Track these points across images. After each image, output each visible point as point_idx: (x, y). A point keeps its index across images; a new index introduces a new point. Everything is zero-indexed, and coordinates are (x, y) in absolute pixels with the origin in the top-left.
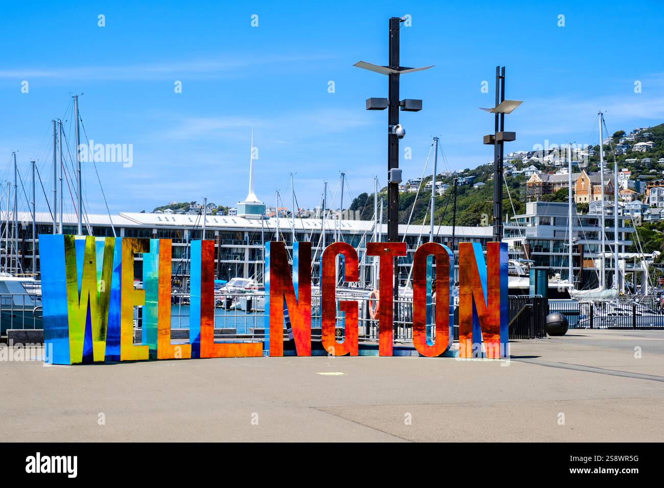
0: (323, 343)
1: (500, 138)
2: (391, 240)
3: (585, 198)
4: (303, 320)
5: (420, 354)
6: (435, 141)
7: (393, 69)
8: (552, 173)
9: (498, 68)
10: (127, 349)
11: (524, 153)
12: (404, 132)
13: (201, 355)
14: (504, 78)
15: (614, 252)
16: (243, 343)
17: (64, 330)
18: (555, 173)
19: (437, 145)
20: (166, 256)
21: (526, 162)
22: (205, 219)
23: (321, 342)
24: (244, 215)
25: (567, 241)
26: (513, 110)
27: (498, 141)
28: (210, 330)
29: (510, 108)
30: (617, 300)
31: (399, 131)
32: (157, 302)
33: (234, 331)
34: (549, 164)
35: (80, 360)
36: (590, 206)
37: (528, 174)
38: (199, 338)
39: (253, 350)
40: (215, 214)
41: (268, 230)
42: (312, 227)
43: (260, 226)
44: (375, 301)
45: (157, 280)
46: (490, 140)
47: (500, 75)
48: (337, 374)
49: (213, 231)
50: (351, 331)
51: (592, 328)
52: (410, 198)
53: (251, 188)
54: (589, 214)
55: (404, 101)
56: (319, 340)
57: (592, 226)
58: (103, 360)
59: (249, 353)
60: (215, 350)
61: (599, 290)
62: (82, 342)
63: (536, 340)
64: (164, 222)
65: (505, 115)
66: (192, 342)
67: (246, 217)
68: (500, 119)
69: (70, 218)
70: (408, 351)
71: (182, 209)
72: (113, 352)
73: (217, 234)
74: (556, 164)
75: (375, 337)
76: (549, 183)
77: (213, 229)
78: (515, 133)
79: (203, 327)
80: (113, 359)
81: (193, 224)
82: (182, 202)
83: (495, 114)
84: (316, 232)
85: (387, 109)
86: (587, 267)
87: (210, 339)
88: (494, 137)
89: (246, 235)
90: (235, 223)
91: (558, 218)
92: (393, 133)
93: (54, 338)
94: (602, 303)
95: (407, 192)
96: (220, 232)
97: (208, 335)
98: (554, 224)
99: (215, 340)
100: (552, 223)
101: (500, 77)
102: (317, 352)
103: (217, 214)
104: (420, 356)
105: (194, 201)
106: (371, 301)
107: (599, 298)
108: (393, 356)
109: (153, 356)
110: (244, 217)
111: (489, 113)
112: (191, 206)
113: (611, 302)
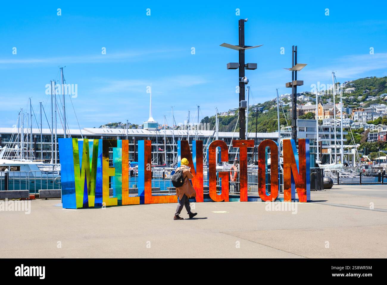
0: (210, 195)
1: (295, 84)
2: (242, 139)
3: (321, 117)
4: (199, 183)
5: (262, 200)
6: (248, 89)
7: (241, 47)
8: (303, 105)
9: (293, 47)
10: (106, 199)
11: (288, 95)
12: (248, 81)
13: (145, 202)
14: (296, 52)
15: (341, 145)
16: (167, 195)
17: (73, 190)
18: (305, 105)
19: (249, 91)
20: (125, 149)
21: (289, 99)
22: (128, 131)
23: (208, 194)
24: (147, 128)
25: (316, 140)
26: (301, 69)
27: (294, 86)
28: (149, 189)
29: (300, 68)
30: (343, 169)
31: (245, 80)
32: (121, 174)
33: (159, 189)
34: (301, 100)
35: (82, 206)
36: (323, 122)
37: (290, 106)
38: (143, 193)
39: (172, 199)
40: (131, 128)
41: (159, 136)
42: (183, 134)
43: (156, 134)
44: (234, 172)
45: (121, 162)
46: (290, 85)
47: (295, 50)
48: (223, 212)
49: (132, 137)
50: (225, 188)
51: (338, 184)
52: (230, 119)
53: (151, 115)
54: (323, 125)
55: (248, 64)
56: (207, 193)
57: (326, 131)
58: (94, 206)
59: (170, 201)
60: (152, 199)
61: (333, 165)
62: (82, 196)
63: (318, 191)
64: (107, 133)
65: (297, 71)
66: (140, 195)
67: (149, 130)
68: (295, 74)
69: (60, 131)
70: (256, 199)
71: (114, 126)
72: (99, 202)
73: (133, 138)
74: (305, 100)
75: (233, 191)
76: (302, 110)
77: (132, 136)
78: (303, 81)
79: (146, 187)
80: (98, 205)
81: (121, 133)
82: (114, 122)
83: (292, 71)
84: (184, 137)
85: (239, 68)
86: (324, 153)
87: (150, 193)
88: (292, 83)
89: (149, 139)
90: (143, 132)
91: (308, 128)
92: (242, 81)
93: (67, 194)
94: (335, 171)
95: (229, 116)
96: (135, 137)
97: (148, 192)
98: (307, 131)
99: (153, 194)
100: (305, 130)
101: (294, 51)
102: (206, 200)
103: (132, 128)
104: (262, 201)
105: (120, 122)
106: (231, 172)
107: (333, 168)
108: (248, 201)
109: (120, 204)
110: (147, 130)
111: (289, 71)
112: (119, 124)
113: (340, 171)
